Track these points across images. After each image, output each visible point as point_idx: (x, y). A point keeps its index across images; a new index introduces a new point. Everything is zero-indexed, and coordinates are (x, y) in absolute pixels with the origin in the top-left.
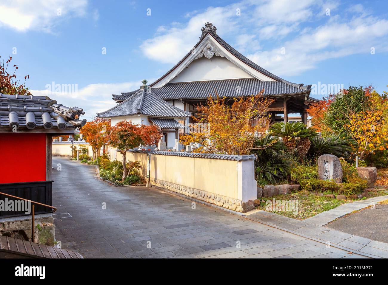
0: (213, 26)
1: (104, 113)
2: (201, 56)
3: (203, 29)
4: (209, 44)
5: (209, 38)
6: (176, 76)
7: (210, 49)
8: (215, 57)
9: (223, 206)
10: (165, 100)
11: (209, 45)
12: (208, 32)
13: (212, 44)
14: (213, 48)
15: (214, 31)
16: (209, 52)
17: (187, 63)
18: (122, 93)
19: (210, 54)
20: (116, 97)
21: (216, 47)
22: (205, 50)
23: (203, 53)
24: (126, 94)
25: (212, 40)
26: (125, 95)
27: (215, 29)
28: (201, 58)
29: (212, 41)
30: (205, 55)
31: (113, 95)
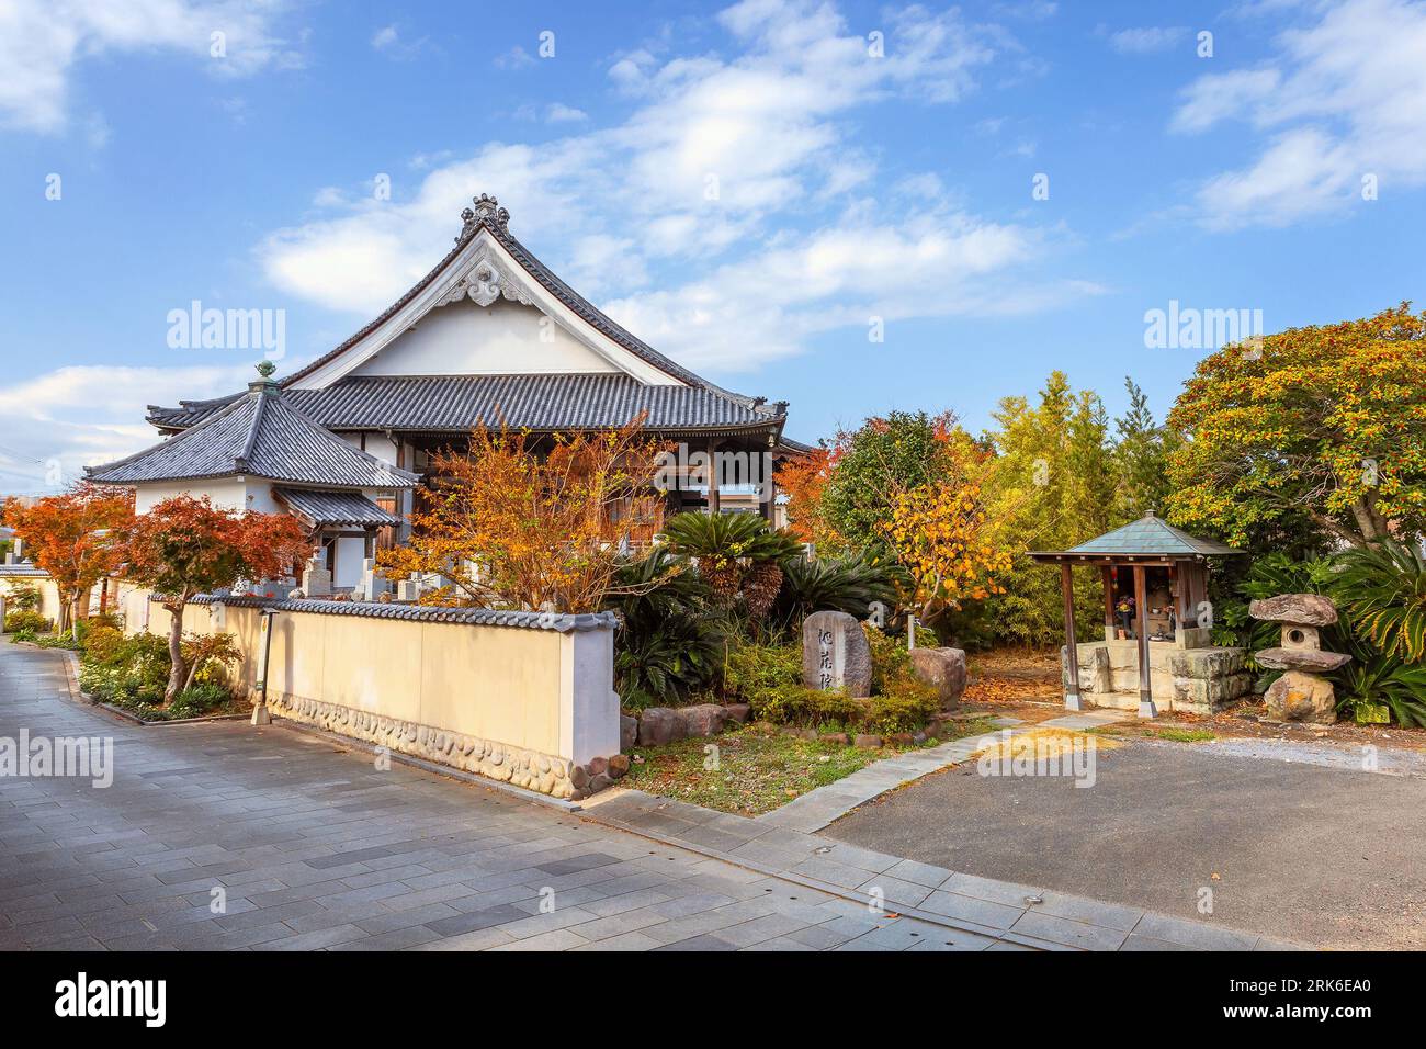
0: (498, 208)
1: (113, 467)
2: (459, 296)
3: (468, 214)
4: (484, 262)
5: (483, 242)
6: (375, 357)
7: (486, 277)
8: (502, 303)
9: (512, 781)
10: (335, 432)
11: (485, 265)
12: (483, 225)
13: (494, 263)
14: (496, 274)
15: (502, 223)
16: (483, 286)
17: (411, 316)
18: (181, 403)
19: (485, 293)
20: (159, 415)
21: (506, 273)
22: (471, 277)
23: (464, 286)
24: (196, 405)
25: (494, 250)
26: (192, 410)
27: (505, 217)
28: (458, 302)
29: (493, 252)
30: (471, 294)
31: (149, 408)
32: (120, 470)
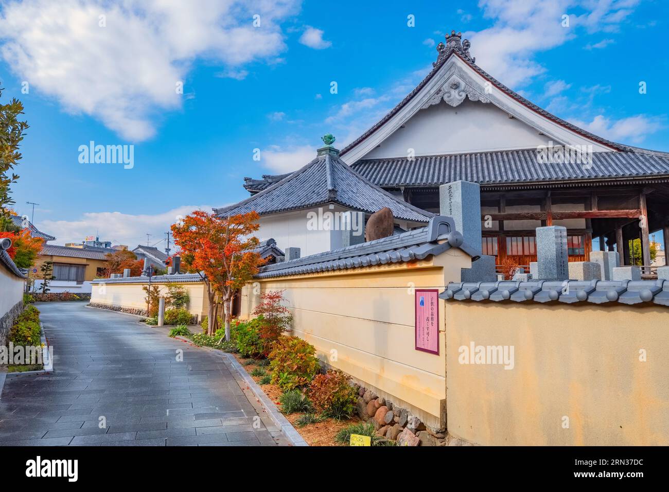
1: (231, 209)
2: (437, 101)
3: (442, 46)
4: (454, 76)
5: (454, 63)
6: (379, 146)
7: (456, 86)
8: (468, 104)
11: (455, 78)
12: (453, 51)
13: (462, 77)
14: (463, 84)
15: (466, 49)
16: (454, 93)
17: (404, 116)
18: (264, 177)
19: (456, 98)
20: (251, 183)
21: (470, 83)
22: (446, 87)
23: (441, 94)
24: (273, 178)
25: (461, 67)
26: (270, 181)
27: (468, 45)
28: (436, 105)
29: (460, 70)
30: (446, 99)
31: (246, 179)
32: (236, 210)
